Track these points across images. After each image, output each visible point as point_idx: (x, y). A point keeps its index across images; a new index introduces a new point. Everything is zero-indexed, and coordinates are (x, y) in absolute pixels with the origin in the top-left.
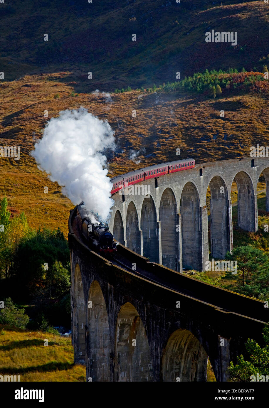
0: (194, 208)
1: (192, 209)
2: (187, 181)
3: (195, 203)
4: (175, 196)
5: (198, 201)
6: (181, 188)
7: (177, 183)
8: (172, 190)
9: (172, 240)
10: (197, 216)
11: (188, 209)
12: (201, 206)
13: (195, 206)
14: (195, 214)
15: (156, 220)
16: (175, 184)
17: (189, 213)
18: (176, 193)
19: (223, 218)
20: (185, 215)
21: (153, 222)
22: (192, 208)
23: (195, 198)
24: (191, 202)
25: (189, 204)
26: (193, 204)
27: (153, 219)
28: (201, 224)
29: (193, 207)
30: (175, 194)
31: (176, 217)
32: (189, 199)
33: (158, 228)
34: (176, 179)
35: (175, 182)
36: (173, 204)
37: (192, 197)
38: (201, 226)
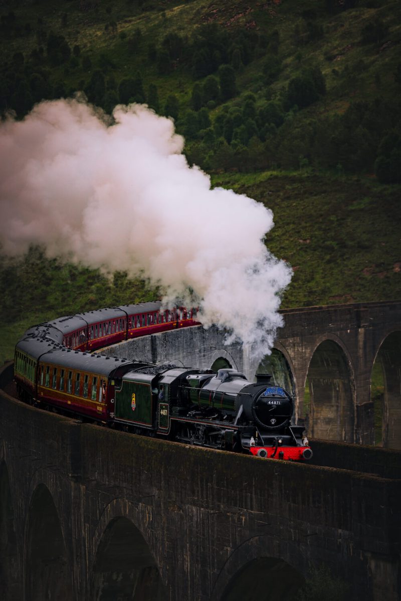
0: (341, 409)
1: (337, 411)
2: (324, 339)
3: (342, 394)
4: (293, 371)
6: (308, 353)
8: (283, 356)
13: (343, 403)
17: (329, 421)
20: (319, 426)
22: (335, 408)
23: (344, 384)
24: (333, 394)
25: (330, 398)
26: (338, 397)
29: (337, 406)
30: (291, 367)
32: (330, 386)
35: (293, 336)
37: (336, 381)
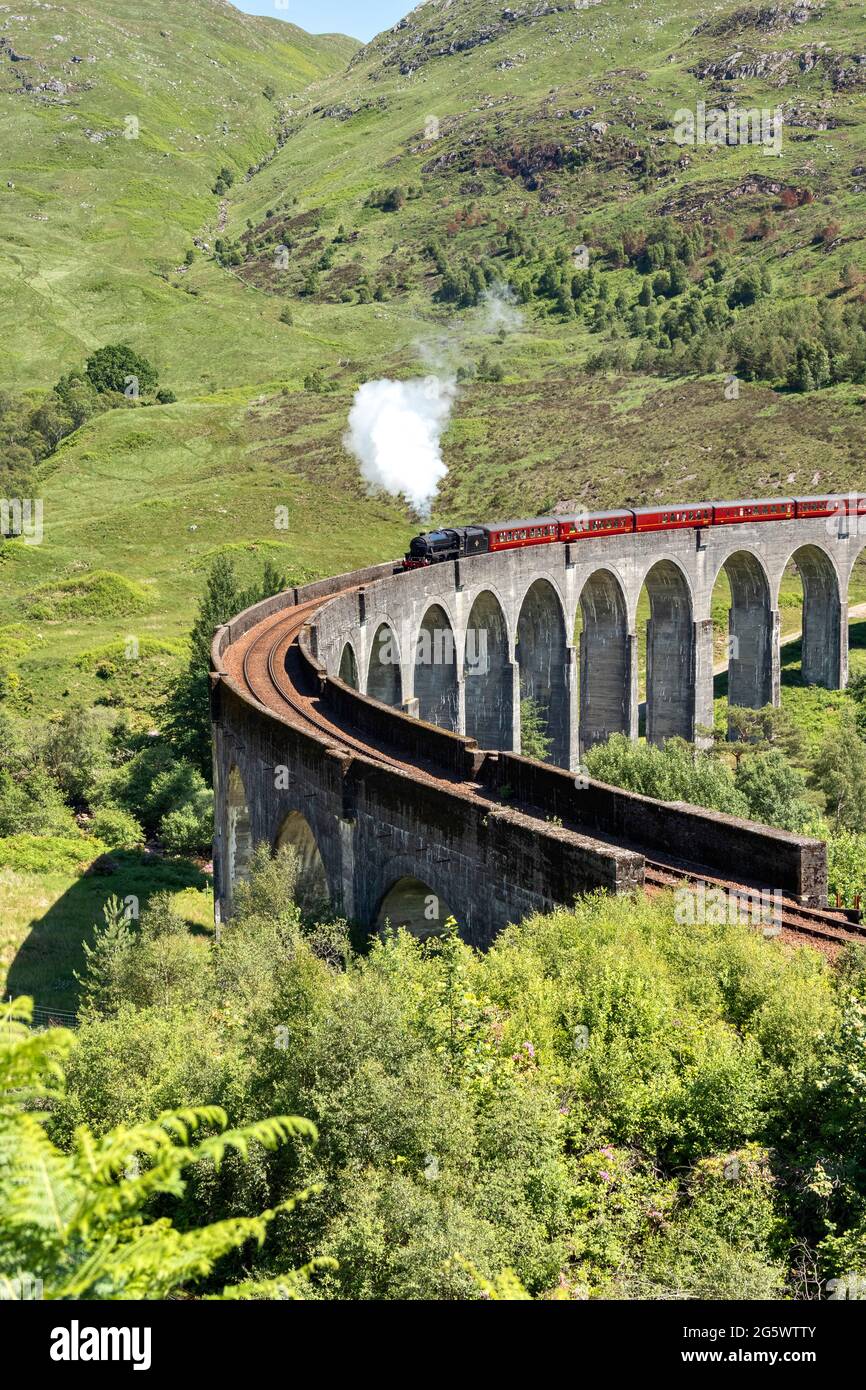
0: (679, 625)
1: (676, 627)
2: (660, 557)
3: (681, 611)
4: (625, 590)
5: (687, 607)
6: (642, 572)
7: (630, 560)
8: (612, 575)
9: (614, 696)
10: (685, 643)
11: (667, 628)
12: (695, 619)
13: (681, 619)
14: (681, 640)
15: (563, 644)
16: (622, 560)
17: (668, 636)
18: (625, 584)
19: (757, 652)
21: (557, 649)
22: (674, 624)
23: (682, 601)
24: (672, 610)
25: (668, 615)
26: (676, 615)
27: (558, 641)
28: (694, 664)
29: (676, 622)
30: (622, 586)
31: (625, 642)
32: (668, 604)
33: (569, 662)
34: (627, 549)
35: (625, 556)
36: (619, 611)
37: (675, 598)
38: (694, 669)
